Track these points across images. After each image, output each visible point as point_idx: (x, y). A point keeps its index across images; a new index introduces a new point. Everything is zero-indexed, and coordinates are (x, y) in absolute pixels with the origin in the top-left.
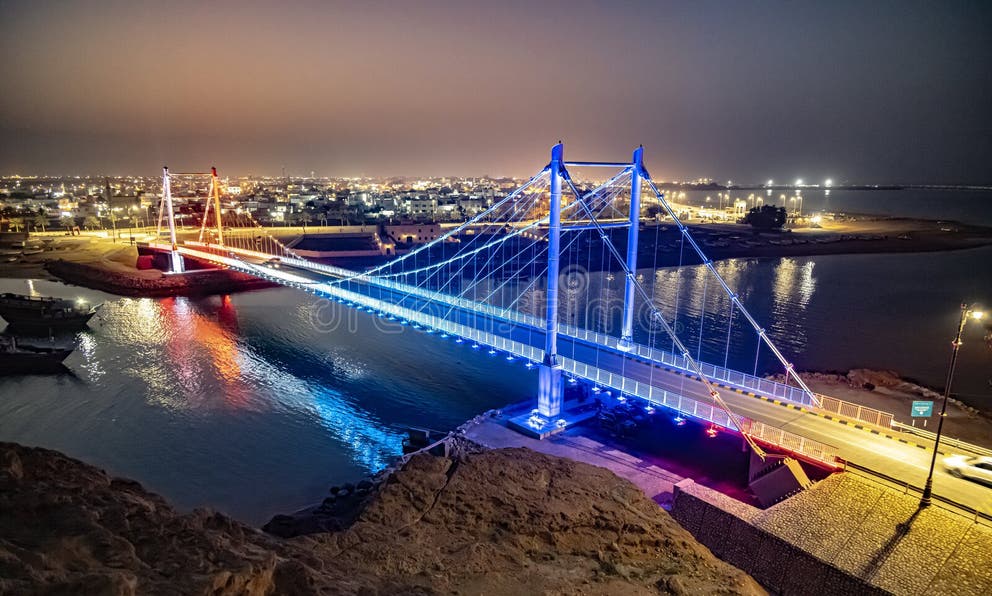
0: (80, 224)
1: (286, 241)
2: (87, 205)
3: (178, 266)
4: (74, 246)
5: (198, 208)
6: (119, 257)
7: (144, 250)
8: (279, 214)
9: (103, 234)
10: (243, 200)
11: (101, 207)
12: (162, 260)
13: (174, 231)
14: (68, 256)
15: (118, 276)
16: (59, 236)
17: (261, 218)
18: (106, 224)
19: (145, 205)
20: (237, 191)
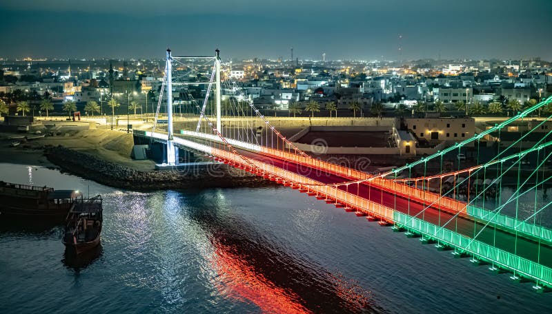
0: (81, 108)
1: (289, 133)
2: (89, 90)
3: (172, 158)
4: (74, 132)
5: (198, 93)
6: (115, 145)
7: (140, 138)
8: (283, 103)
9: (102, 121)
10: (245, 86)
11: (103, 91)
12: (157, 150)
13: (172, 119)
14: (68, 142)
15: (110, 166)
16: (61, 121)
17: (264, 106)
18: (106, 110)
19: (145, 89)
20: (239, 75)
